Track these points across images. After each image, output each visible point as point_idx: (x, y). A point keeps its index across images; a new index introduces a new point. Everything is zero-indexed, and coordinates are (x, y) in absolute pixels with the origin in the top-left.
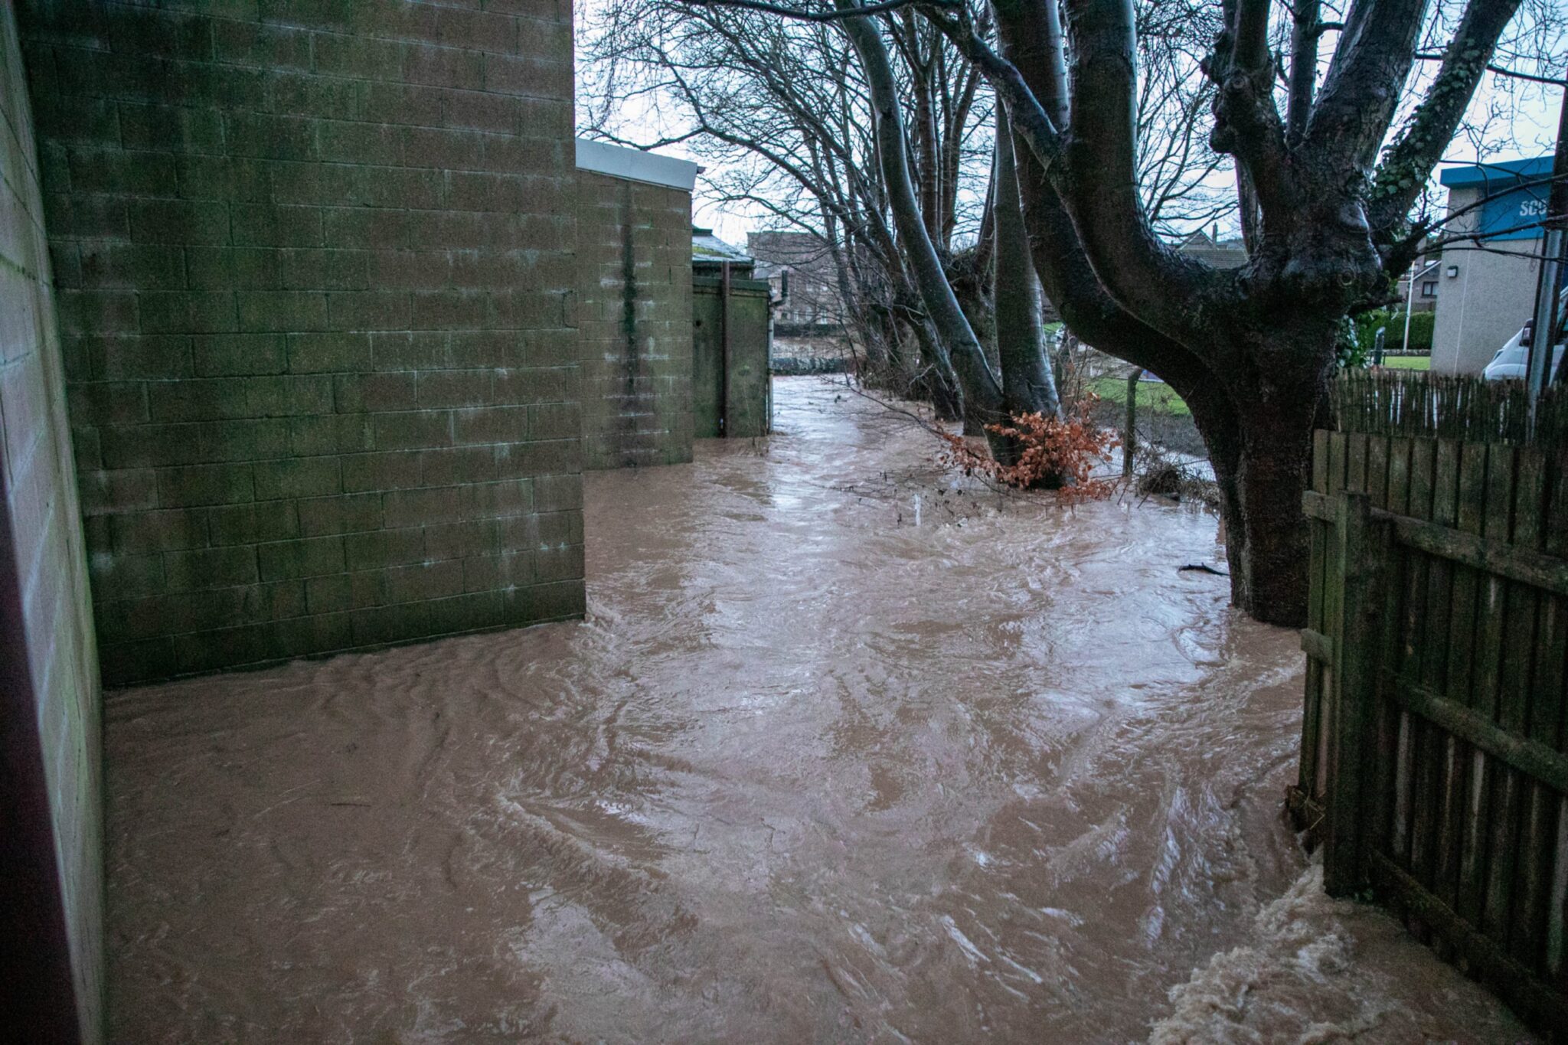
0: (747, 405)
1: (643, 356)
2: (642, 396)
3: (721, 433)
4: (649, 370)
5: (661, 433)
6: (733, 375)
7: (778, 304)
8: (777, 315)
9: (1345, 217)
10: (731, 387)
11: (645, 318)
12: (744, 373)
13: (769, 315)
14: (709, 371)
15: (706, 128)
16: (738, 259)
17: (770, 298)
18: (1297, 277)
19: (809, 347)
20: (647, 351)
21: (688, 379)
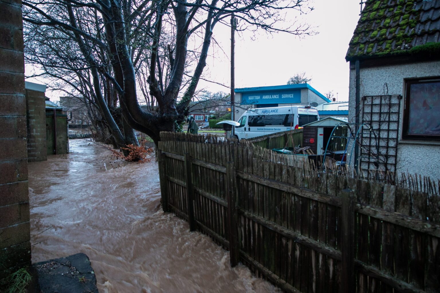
0: (62, 146)
1: (32, 134)
2: (32, 144)
3: (55, 153)
4: (34, 137)
5: (38, 153)
6: (58, 139)
7: (69, 120)
8: (70, 122)
9: (171, 107)
10: (57, 142)
11: (32, 124)
12: (60, 138)
13: (67, 123)
14: (51, 137)
15: (47, 73)
16: (58, 108)
17: (67, 118)
18: (165, 117)
19: (80, 131)
20: (33, 132)
21: (45, 139)
